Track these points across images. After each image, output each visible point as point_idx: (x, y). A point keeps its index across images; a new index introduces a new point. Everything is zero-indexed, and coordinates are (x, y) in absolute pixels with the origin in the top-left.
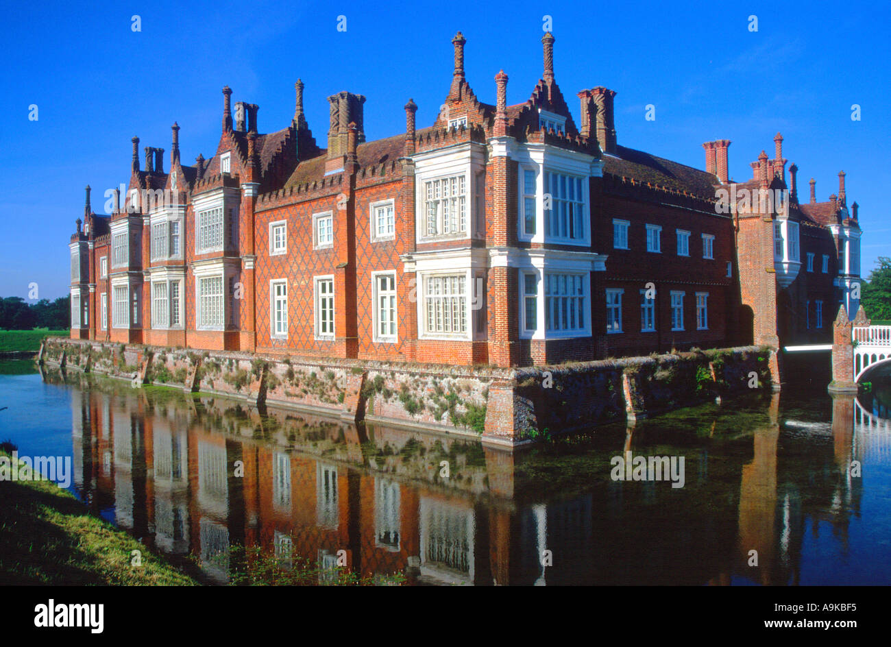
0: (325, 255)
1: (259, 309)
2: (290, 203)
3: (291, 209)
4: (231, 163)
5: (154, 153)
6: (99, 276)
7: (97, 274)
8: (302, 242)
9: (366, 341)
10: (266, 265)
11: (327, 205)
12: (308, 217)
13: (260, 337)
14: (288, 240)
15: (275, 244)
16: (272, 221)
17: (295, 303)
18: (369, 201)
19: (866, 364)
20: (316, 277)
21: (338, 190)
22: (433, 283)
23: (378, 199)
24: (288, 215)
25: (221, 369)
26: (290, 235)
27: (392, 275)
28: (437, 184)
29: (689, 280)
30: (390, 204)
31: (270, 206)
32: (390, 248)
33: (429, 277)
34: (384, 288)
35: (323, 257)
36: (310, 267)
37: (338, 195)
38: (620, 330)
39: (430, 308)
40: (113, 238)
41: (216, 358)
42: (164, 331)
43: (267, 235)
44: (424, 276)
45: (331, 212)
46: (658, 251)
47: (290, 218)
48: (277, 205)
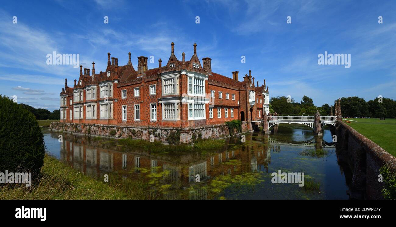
1: (119, 113)
3: (128, 86)
4: (110, 74)
5: (87, 70)
6: (70, 104)
8: (131, 95)
9: (149, 121)
10: (121, 101)
12: (132, 89)
13: (119, 121)
14: (127, 95)
15: (123, 96)
16: (122, 90)
17: (129, 111)
18: (149, 85)
19: (271, 125)
20: (135, 104)
21: (141, 82)
22: (166, 106)
23: (151, 84)
24: (127, 88)
25: (107, 130)
26: (127, 93)
27: (155, 104)
28: (167, 81)
29: (229, 105)
30: (155, 85)
31: (122, 86)
32: (155, 97)
33: (165, 104)
34: (153, 107)
35: (137, 99)
36: (133, 102)
37: (141, 83)
38: (213, 118)
39: (166, 112)
40: (74, 93)
41: (106, 127)
42: (90, 119)
43: (121, 93)
44: (164, 104)
45: (139, 87)
46: (222, 98)
47: (127, 89)
48: (124, 85)
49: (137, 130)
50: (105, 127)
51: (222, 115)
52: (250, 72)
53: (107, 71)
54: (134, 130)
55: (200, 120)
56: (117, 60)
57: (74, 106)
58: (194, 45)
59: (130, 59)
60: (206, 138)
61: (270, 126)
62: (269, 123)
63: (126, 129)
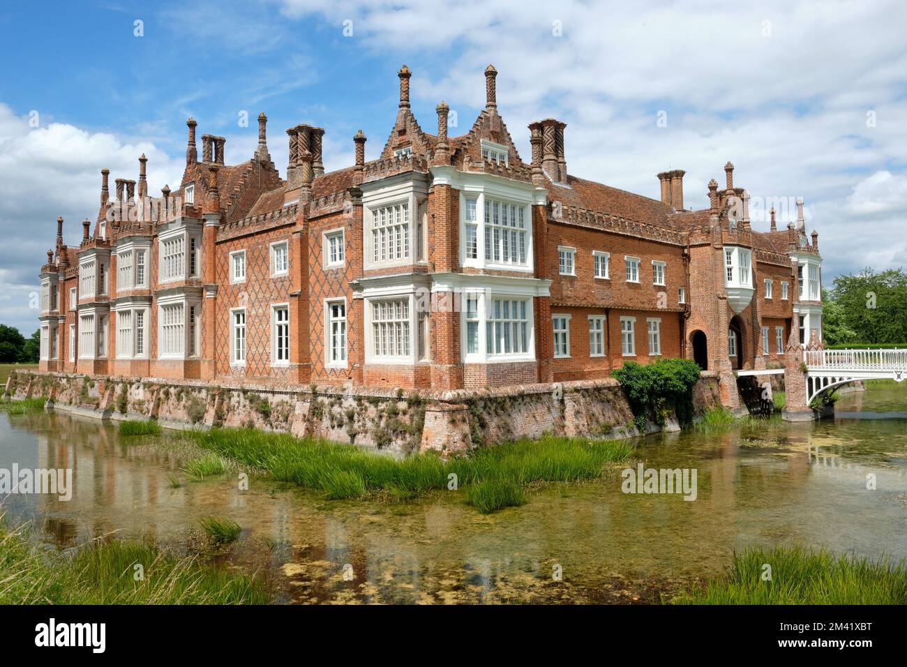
0: (281, 283)
1: (220, 337)
2: (249, 233)
3: (250, 238)
4: (195, 194)
5: (125, 185)
6: (69, 307)
7: (66, 306)
8: (260, 271)
9: (318, 367)
10: (226, 294)
11: (283, 235)
12: (266, 246)
13: (219, 366)
14: (247, 269)
15: (235, 273)
16: (232, 250)
17: (253, 332)
18: (322, 230)
19: (818, 387)
20: (273, 305)
21: (294, 219)
22: (379, 308)
23: (330, 228)
24: (246, 244)
25: (179, 399)
26: (249, 264)
27: (343, 301)
28: (383, 212)
29: (639, 306)
30: (341, 232)
31: (231, 237)
32: (340, 275)
33: (376, 303)
34: (336, 314)
35: (279, 285)
36: (267, 295)
37: (294, 224)
38: (568, 356)
39: (377, 333)
40: (81, 268)
41: (176, 387)
42: (128, 360)
43: (228, 264)
44: (371, 301)
45: (287, 241)
46: (607, 277)
47: (249, 247)
48: (237, 234)
49: (274, 400)
50: (172, 390)
51: (608, 344)
52: (729, 170)
53: (184, 185)
54: (265, 402)
55: (512, 364)
56: (219, 143)
57: (82, 313)
58: (487, 74)
59: (264, 138)
60: (531, 436)
61: (815, 393)
62: (810, 380)
63: (239, 396)
